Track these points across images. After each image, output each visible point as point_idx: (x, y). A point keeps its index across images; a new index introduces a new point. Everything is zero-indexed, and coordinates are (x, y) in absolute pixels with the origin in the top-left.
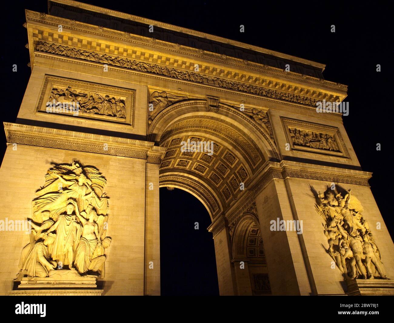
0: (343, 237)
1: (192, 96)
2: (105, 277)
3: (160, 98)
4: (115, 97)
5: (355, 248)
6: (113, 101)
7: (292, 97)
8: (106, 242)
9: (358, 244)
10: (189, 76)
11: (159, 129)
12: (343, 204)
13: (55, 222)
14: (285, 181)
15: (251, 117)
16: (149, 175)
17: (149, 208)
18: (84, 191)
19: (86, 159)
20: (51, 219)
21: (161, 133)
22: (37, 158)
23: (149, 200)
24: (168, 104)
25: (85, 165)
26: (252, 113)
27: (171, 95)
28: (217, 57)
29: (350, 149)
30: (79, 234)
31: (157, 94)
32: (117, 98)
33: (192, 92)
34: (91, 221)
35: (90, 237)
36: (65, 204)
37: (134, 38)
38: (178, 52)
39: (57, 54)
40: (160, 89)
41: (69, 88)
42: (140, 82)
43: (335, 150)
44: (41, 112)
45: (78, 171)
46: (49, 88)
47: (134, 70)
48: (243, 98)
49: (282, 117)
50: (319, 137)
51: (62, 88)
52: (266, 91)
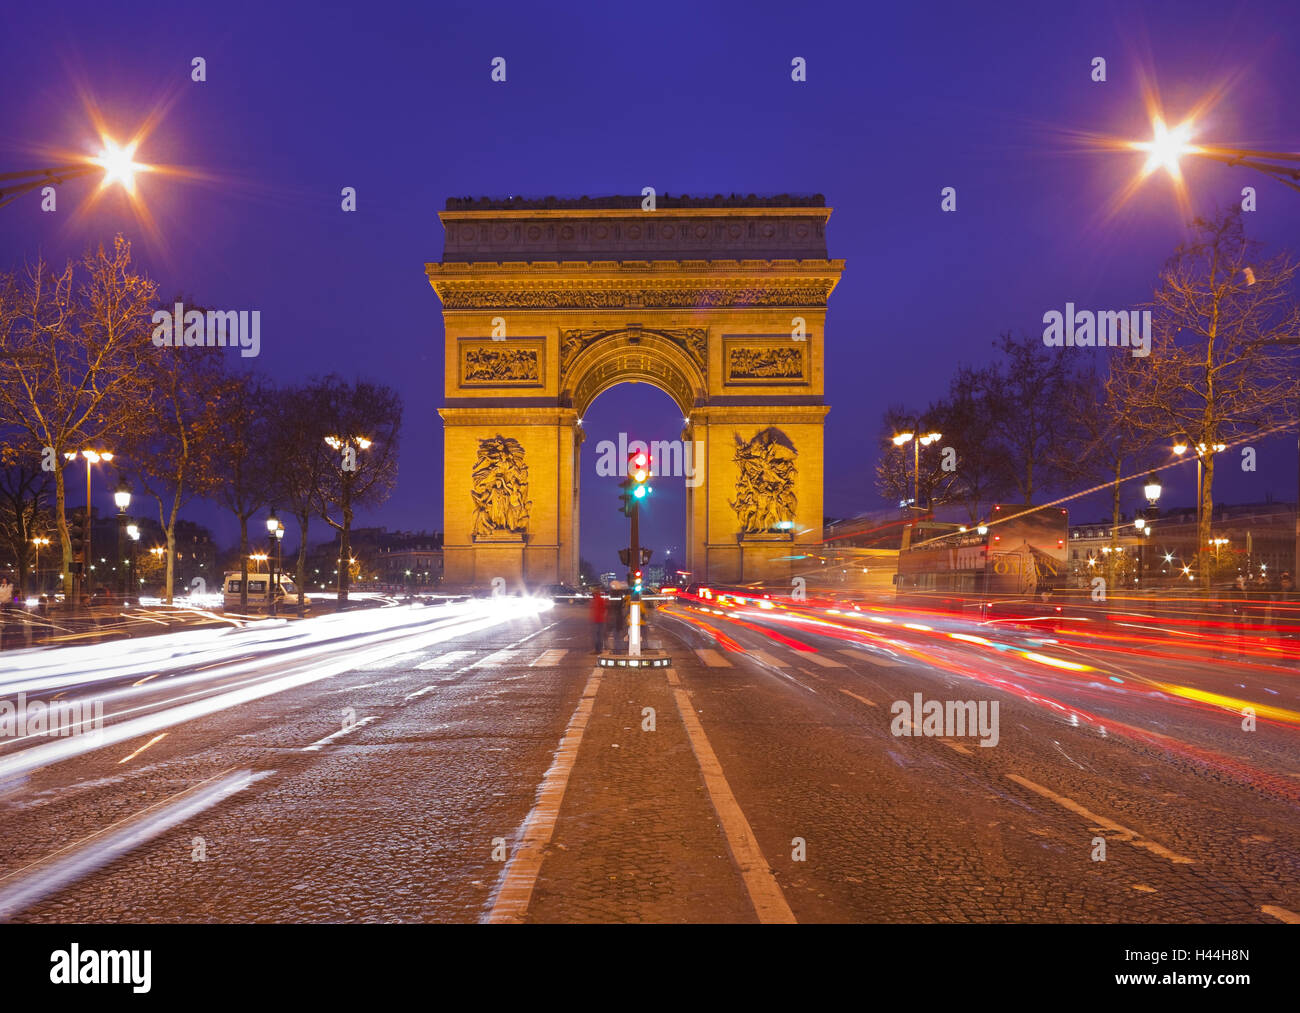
0: (752, 492)
1: (610, 328)
2: (529, 532)
3: (573, 339)
4: (526, 351)
5: (759, 504)
6: (525, 357)
7: (750, 295)
8: (528, 506)
9: (762, 501)
10: (607, 298)
11: (573, 383)
13: (490, 494)
14: (706, 428)
15: (682, 343)
16: (562, 438)
17: (562, 471)
18: (507, 465)
19: (507, 433)
20: (487, 490)
21: (574, 388)
23: (562, 464)
24: (582, 346)
25: (506, 438)
26: (687, 335)
27: (584, 332)
30: (507, 503)
31: (570, 334)
32: (528, 351)
33: (609, 322)
34: (515, 489)
35: (516, 504)
36: (495, 478)
37: (538, 267)
38: (591, 272)
39: (463, 308)
40: (573, 328)
41: (482, 350)
42: (551, 323)
43: (794, 372)
44: (461, 387)
45: (501, 448)
46: (464, 354)
47: (543, 307)
48: (674, 318)
49: (725, 337)
50: (776, 356)
51: (474, 350)
52: (711, 296)
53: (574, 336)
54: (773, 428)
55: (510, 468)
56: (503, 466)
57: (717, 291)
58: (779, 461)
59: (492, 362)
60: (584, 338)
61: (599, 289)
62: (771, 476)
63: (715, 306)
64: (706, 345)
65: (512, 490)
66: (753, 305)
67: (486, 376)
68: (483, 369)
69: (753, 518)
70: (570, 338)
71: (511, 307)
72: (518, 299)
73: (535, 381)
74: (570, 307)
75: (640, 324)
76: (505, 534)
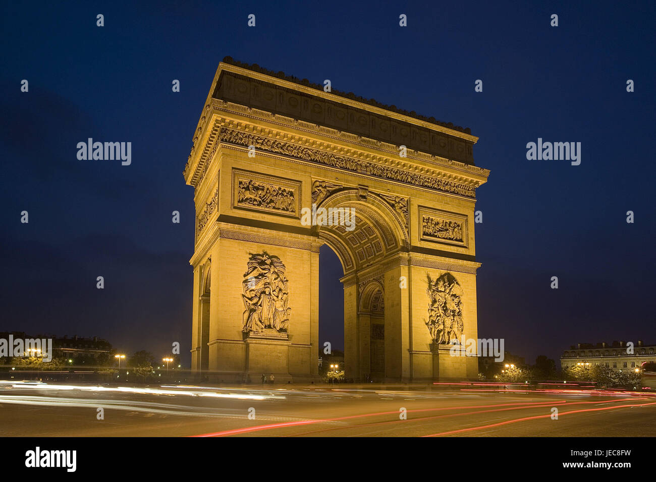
0: (440, 316)
1: (346, 185)
3: (321, 188)
4: (286, 189)
5: (445, 324)
6: (285, 194)
7: (434, 182)
9: (448, 322)
10: (346, 162)
12: (448, 291)
13: (260, 298)
14: (409, 268)
15: (393, 206)
16: (312, 261)
19: (272, 250)
20: (256, 295)
22: (240, 249)
24: (326, 194)
25: (272, 254)
26: (395, 201)
27: (329, 184)
28: (373, 143)
29: (472, 238)
30: (274, 308)
31: (318, 184)
32: (288, 189)
33: (347, 181)
34: (280, 298)
35: (280, 309)
36: (263, 286)
37: (302, 125)
38: (339, 139)
39: (238, 144)
40: (321, 179)
41: (251, 181)
42: (305, 172)
43: (458, 238)
44: (235, 208)
45: (268, 262)
46: (237, 182)
47: (300, 158)
48: (389, 187)
49: (419, 206)
50: (448, 225)
51: (246, 180)
52: (411, 177)
53: (321, 186)
54: (449, 274)
55: (275, 279)
56: (271, 277)
57: (415, 175)
58: (455, 296)
59: (260, 192)
60: (328, 189)
61: (341, 155)
62: (451, 306)
63: (414, 184)
64: (407, 210)
65: (277, 297)
66: (436, 189)
67: (255, 203)
68: (252, 197)
69: (442, 333)
70: (318, 187)
71: (276, 153)
72: (282, 148)
73: (294, 214)
74: (320, 163)
75: (367, 186)
76: (273, 333)
